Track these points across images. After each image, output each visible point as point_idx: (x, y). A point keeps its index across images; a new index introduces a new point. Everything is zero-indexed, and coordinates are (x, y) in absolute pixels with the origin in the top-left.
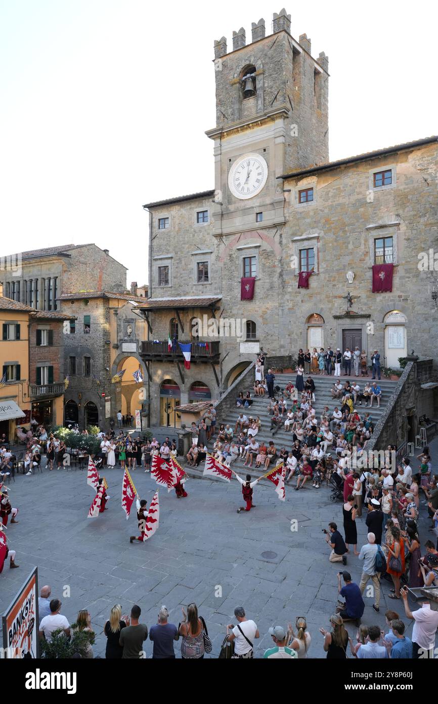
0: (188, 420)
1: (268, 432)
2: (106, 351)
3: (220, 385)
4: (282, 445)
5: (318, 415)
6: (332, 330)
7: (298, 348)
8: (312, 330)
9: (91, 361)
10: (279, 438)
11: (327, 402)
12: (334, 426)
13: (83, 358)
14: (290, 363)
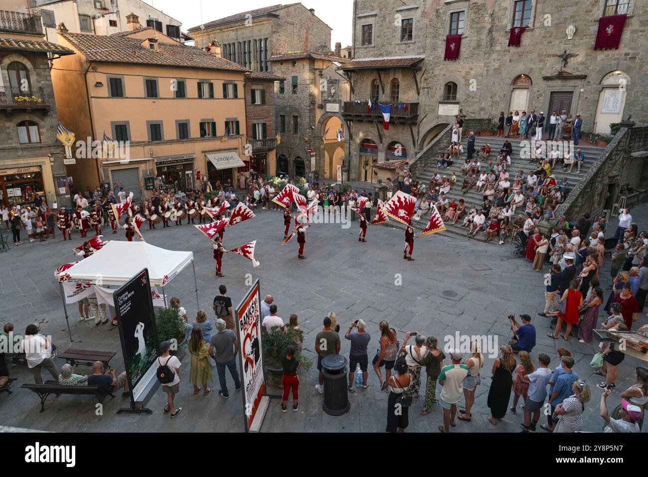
0: (384, 176)
1: (458, 190)
2: (312, 111)
3: (416, 146)
4: (471, 203)
5: (511, 178)
6: (539, 93)
7: (500, 111)
8: (517, 93)
9: (299, 120)
10: (469, 197)
11: (522, 166)
12: (526, 190)
13: (292, 117)
14: (488, 126)
